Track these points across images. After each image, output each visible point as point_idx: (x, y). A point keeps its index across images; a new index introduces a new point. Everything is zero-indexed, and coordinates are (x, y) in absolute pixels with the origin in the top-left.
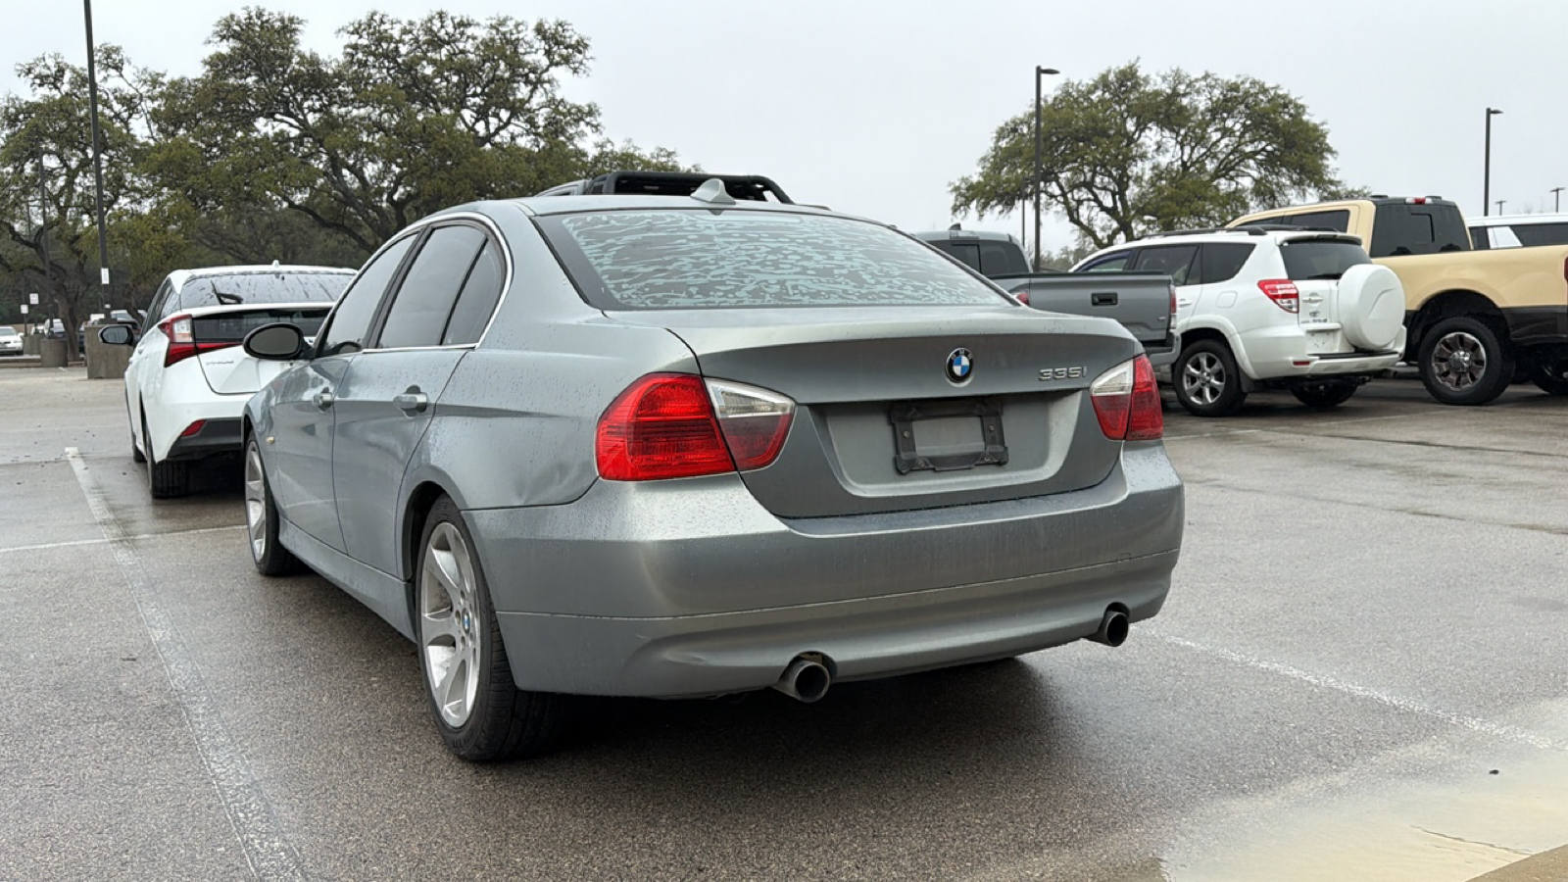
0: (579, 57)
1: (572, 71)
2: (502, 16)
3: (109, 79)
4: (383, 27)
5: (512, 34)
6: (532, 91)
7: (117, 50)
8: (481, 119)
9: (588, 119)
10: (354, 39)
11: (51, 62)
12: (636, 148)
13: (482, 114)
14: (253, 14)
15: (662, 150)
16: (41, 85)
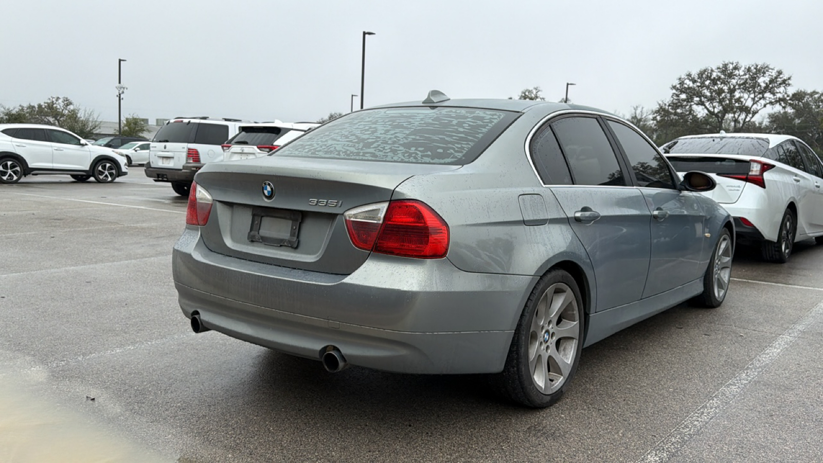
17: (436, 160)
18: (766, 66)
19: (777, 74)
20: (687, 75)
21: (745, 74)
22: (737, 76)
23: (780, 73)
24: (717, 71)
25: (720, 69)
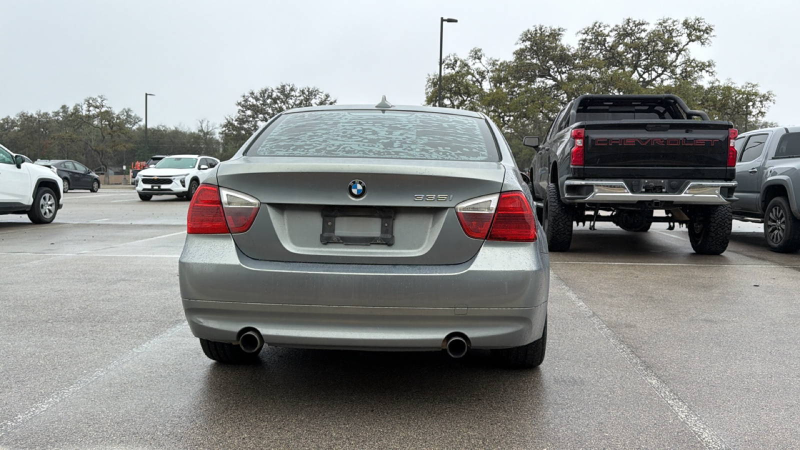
0: (706, 36)
1: (701, 44)
2: (666, 17)
3: (476, 64)
4: (600, 29)
5: (670, 27)
6: (677, 56)
7: (480, 50)
8: (646, 72)
9: (707, 69)
10: (585, 36)
11: (452, 58)
12: (732, 83)
13: (647, 69)
14: (538, 29)
15: (749, 84)
16: (447, 68)
17: (471, 158)
18: (316, 89)
19: (325, 97)
20: (250, 94)
21: (300, 96)
22: (294, 97)
23: (327, 96)
24: (276, 91)
25: (279, 89)
